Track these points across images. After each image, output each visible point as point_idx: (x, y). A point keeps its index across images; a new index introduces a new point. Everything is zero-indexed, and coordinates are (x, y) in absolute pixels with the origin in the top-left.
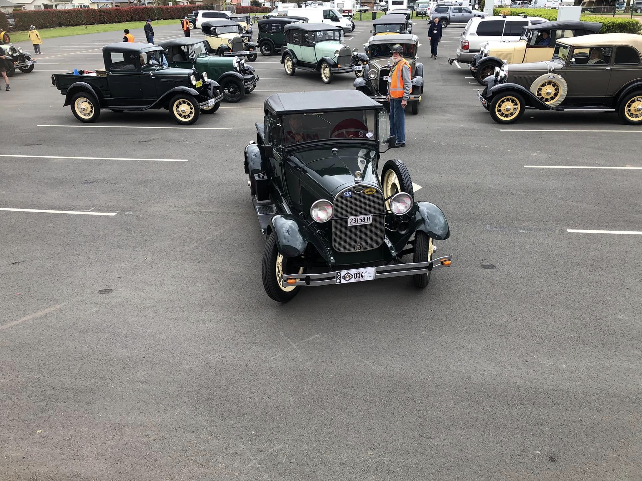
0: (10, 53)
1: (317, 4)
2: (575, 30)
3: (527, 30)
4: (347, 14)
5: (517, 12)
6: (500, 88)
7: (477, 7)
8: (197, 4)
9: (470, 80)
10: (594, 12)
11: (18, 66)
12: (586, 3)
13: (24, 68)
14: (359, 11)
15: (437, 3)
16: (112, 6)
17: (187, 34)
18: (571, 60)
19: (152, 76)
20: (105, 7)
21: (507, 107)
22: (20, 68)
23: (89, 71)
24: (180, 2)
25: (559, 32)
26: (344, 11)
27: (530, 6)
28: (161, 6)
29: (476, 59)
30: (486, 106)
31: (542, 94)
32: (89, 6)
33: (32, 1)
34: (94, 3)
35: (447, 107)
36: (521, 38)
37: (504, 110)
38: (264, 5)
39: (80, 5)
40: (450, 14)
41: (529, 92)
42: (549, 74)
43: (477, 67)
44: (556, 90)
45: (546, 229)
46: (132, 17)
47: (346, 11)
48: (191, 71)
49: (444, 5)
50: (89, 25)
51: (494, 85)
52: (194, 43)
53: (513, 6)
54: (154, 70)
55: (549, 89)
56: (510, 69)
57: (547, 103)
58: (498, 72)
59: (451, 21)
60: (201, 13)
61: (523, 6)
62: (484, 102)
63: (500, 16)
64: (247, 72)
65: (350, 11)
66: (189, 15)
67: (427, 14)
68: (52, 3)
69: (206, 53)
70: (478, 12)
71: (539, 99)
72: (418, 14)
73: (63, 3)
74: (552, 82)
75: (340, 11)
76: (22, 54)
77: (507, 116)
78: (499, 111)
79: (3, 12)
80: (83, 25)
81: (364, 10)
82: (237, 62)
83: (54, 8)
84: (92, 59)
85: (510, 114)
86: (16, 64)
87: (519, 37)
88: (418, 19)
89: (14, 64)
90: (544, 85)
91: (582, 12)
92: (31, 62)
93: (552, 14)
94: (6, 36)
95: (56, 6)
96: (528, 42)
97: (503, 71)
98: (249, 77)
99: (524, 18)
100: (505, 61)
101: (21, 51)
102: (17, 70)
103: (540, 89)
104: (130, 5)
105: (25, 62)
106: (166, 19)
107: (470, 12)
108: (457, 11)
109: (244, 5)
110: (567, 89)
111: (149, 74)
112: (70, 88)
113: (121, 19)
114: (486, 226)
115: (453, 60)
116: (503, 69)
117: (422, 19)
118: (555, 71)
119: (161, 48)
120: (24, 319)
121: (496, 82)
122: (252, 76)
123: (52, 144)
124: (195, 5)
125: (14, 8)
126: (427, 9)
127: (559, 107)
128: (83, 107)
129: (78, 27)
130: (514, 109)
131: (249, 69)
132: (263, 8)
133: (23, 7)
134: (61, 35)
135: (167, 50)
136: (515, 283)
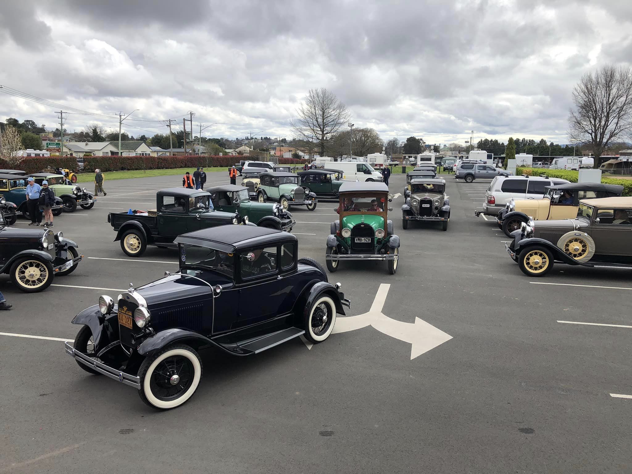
0: (75, 192)
1: (351, 158)
2: (598, 191)
3: (549, 190)
4: (378, 167)
5: (539, 172)
6: (527, 243)
7: (500, 165)
8: (244, 155)
9: (498, 232)
10: (614, 174)
11: (80, 204)
12: (606, 166)
13: (85, 205)
14: (389, 165)
15: (463, 161)
16: (170, 154)
17: (233, 181)
18: (596, 219)
19: (198, 218)
20: (164, 156)
21: (535, 261)
22: (82, 206)
23: (142, 211)
24: (230, 152)
25: (581, 193)
26: (376, 165)
27: (550, 166)
28: (213, 155)
29: (502, 213)
30: (515, 258)
31: (570, 250)
32: (149, 154)
33: (101, 149)
34: (155, 151)
35: (475, 257)
36: (545, 196)
37: (533, 263)
38: (303, 157)
39: (143, 153)
40: (475, 171)
41: (556, 247)
42: (575, 231)
43: (504, 220)
44: (583, 246)
45: (587, 392)
46: (186, 164)
47: (377, 165)
48: (234, 215)
49: (469, 163)
50: (148, 170)
51: (522, 239)
52: (239, 190)
53: (534, 166)
54: (200, 212)
55: (576, 246)
56: (536, 225)
57: (576, 259)
58: (525, 226)
59: (476, 177)
60: (247, 163)
61: (544, 166)
62: (512, 255)
63: (523, 175)
64: (285, 216)
65: (381, 165)
66: (236, 164)
67: (453, 170)
68: (119, 150)
69: (249, 199)
70: (502, 170)
71: (567, 254)
72: (445, 169)
73: (128, 151)
74: (579, 239)
75: (372, 165)
76: (86, 193)
77: (536, 269)
78: (528, 264)
79: (75, 156)
80: (142, 169)
81: (394, 164)
82: (276, 208)
83: (120, 155)
84: (146, 199)
85: (539, 267)
86: (79, 201)
87: (542, 196)
88: (446, 174)
89: (77, 201)
90: (571, 241)
91: (602, 173)
92: (92, 200)
93: (573, 174)
94: (74, 177)
95: (121, 153)
96: (551, 200)
97: (530, 226)
98: (287, 221)
99: (546, 178)
100: (531, 217)
101: (85, 191)
102: (79, 207)
103: (567, 245)
104: (186, 155)
105: (86, 200)
106: (215, 167)
107: (495, 170)
108: (482, 168)
109: (286, 157)
110: (594, 246)
111: (196, 216)
112: (123, 225)
113: (176, 166)
114: (521, 384)
115: (480, 213)
116: (529, 224)
117: (449, 174)
118: (580, 229)
119: (209, 194)
120: (42, 457)
121: (523, 236)
122: (290, 220)
123: (98, 276)
124: (242, 156)
125: (85, 153)
126: (454, 165)
127: (589, 263)
128: (131, 242)
129: (138, 171)
130: (543, 262)
131: (287, 214)
132: (303, 160)
133: (93, 152)
134: (122, 178)
135: (214, 195)
136: (557, 452)
